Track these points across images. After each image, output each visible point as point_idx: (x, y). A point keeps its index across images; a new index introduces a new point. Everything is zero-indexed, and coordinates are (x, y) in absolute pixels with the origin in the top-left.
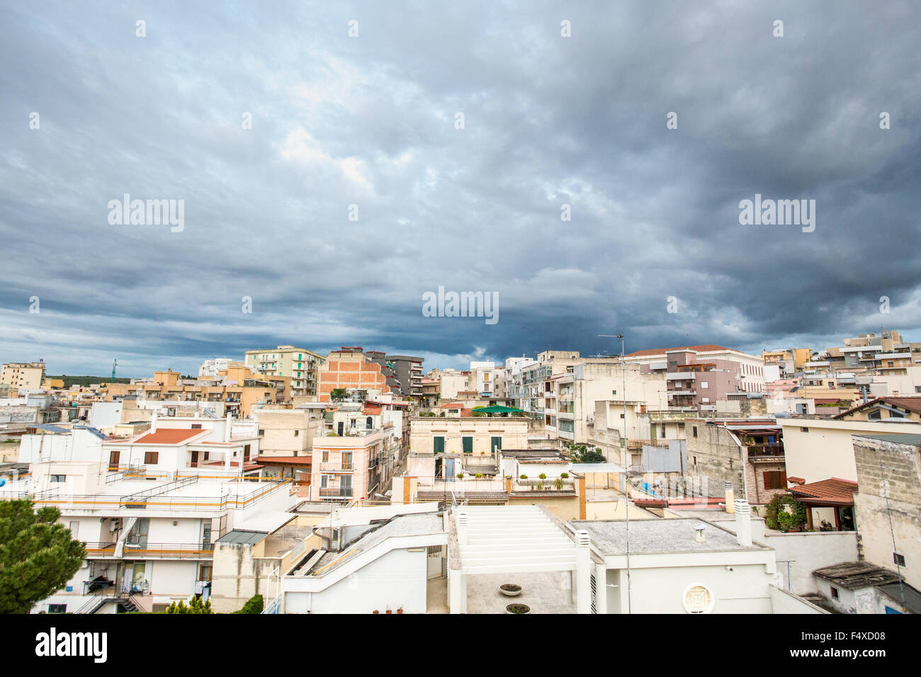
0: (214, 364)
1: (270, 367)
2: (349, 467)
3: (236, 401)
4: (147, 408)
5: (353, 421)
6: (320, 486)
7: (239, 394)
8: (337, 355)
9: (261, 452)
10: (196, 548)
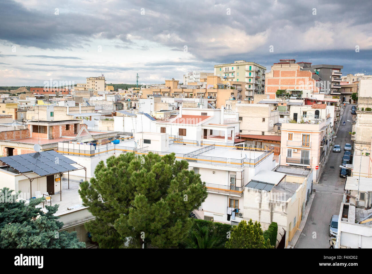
0: (192, 75)
1: (230, 75)
2: (307, 145)
3: (214, 98)
4: (167, 102)
5: (305, 113)
6: (287, 156)
7: (215, 94)
8: (279, 66)
9: (241, 131)
10: (227, 188)
